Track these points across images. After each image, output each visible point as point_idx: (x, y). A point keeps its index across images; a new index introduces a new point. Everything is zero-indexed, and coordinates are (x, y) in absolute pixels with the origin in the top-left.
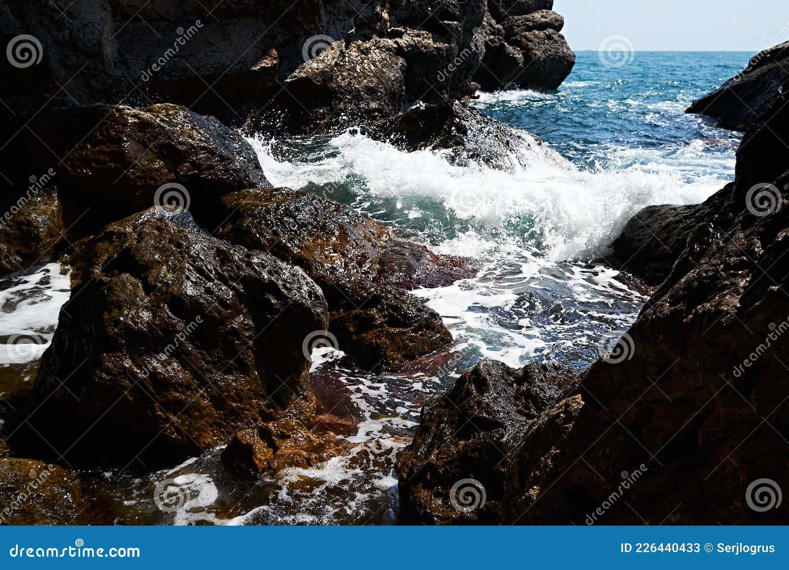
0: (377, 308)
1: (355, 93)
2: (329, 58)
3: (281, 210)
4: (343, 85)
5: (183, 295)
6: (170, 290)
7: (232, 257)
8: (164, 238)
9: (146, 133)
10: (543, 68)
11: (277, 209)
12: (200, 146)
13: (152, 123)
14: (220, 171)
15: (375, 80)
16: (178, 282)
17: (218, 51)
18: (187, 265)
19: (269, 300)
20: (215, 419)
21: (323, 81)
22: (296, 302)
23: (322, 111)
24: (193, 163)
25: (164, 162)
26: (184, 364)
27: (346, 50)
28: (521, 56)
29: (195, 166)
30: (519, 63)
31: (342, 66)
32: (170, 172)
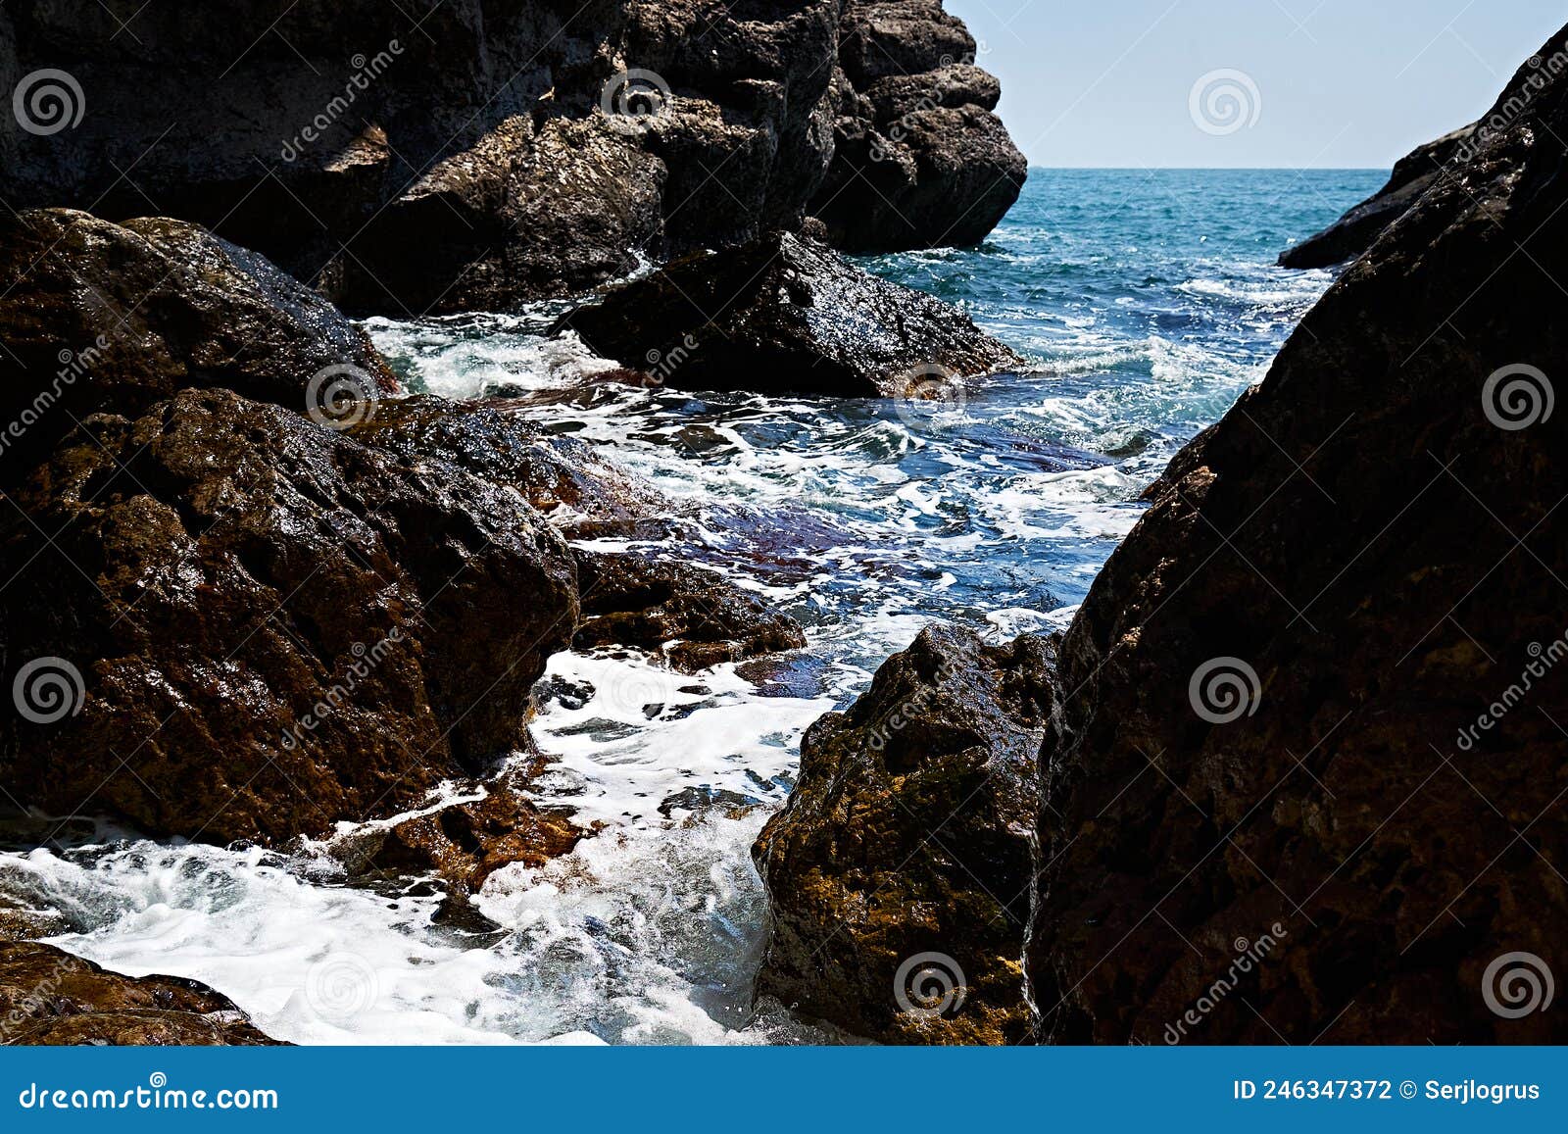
0: (664, 607)
1: (556, 231)
2: (498, 152)
3: (429, 435)
4: (529, 211)
5: (273, 534)
6: (244, 523)
7: (372, 463)
8: (224, 421)
9: (123, 270)
10: (959, 186)
11: (421, 431)
12: (241, 305)
13: (137, 249)
14: (286, 359)
15: (600, 202)
16: (261, 508)
17: (256, 130)
18: (277, 476)
19: (454, 551)
20: (342, 805)
21: (486, 201)
22: (511, 555)
23: (484, 267)
24: (225, 341)
25: (164, 337)
26: (275, 686)
27: (536, 136)
28: (912, 160)
29: (229, 345)
30: (909, 176)
31: (526, 170)
32: (174, 358)
